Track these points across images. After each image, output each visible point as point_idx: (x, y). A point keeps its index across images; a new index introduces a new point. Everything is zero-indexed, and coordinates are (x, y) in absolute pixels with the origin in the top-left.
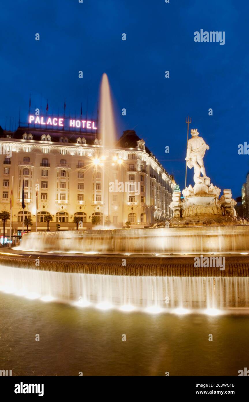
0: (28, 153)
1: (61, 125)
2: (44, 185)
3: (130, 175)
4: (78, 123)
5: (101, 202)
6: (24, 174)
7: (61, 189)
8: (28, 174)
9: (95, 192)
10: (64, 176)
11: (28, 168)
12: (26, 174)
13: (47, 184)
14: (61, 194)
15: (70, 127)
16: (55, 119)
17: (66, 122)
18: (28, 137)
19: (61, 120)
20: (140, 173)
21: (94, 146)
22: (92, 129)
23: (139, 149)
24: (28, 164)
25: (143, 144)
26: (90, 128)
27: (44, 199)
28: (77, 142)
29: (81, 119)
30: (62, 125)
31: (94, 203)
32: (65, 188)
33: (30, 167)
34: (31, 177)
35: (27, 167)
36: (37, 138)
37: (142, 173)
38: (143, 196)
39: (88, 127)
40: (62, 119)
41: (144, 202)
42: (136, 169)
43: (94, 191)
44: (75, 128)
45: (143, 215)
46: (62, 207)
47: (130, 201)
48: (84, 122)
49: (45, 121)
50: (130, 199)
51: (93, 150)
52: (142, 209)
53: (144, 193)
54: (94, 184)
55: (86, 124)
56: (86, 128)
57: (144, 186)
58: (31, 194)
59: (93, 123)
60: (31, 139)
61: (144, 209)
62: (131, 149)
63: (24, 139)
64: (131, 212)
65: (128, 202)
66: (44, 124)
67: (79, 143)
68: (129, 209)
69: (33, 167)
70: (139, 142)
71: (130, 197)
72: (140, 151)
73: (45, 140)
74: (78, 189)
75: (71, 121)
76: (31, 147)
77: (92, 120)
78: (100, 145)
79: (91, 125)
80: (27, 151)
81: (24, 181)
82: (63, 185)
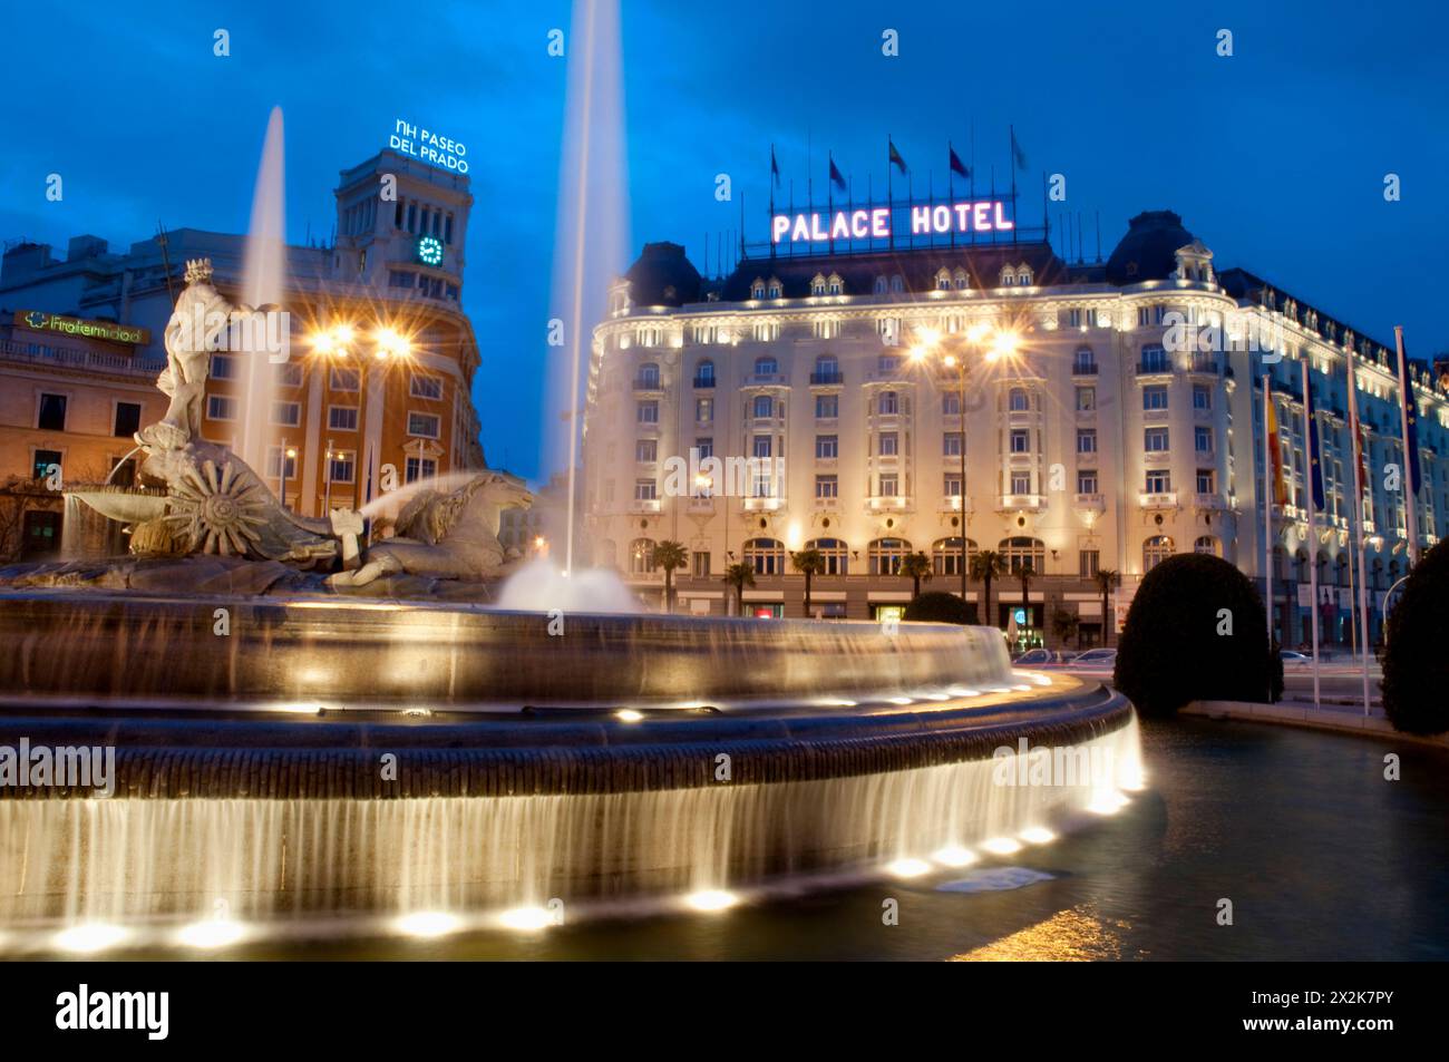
0: (771, 342)
1: (880, 232)
2: (827, 447)
3: (1146, 389)
4: (941, 216)
5: (1029, 497)
6: (756, 416)
7: (881, 457)
8: (770, 415)
9: (1007, 461)
10: (890, 411)
11: (768, 394)
12: (762, 416)
13: (835, 445)
14: (882, 476)
15: (912, 236)
16: (861, 214)
17: (898, 221)
18: (767, 290)
19: (880, 214)
20: (1188, 376)
21: (1001, 291)
22: (994, 231)
23: (1183, 283)
24: (768, 379)
25: (1204, 262)
26: (987, 226)
27: (827, 494)
28: (937, 286)
29: (951, 202)
30: (885, 233)
31: (1002, 502)
32: (896, 453)
33: (775, 390)
34: (782, 424)
35: (767, 389)
36: (798, 289)
37: (1199, 375)
38: (1204, 466)
39: (981, 225)
40: (885, 212)
41: (1211, 491)
42: (1170, 362)
43: (1001, 460)
44: (933, 233)
45: (1209, 544)
46: (890, 523)
47: (1149, 490)
48: (962, 209)
49: (827, 225)
50: (1149, 482)
51: (994, 306)
52: (1202, 519)
53: (1213, 456)
54: (1001, 433)
56: (971, 231)
57: (1213, 430)
59: (999, 207)
60: (777, 297)
61: (1211, 519)
62: (1150, 284)
63: (757, 298)
64: (1153, 531)
65: (1141, 492)
66: (823, 236)
67: (945, 287)
68: (1145, 522)
69: (787, 388)
70: (1180, 252)
71: (1149, 473)
72: (1187, 288)
73: (823, 294)
74: (946, 453)
75: (916, 211)
76: (778, 322)
77: (993, 199)
78: (1021, 284)
79: (990, 216)
80: (766, 339)
81: (757, 438)
82: (889, 443)
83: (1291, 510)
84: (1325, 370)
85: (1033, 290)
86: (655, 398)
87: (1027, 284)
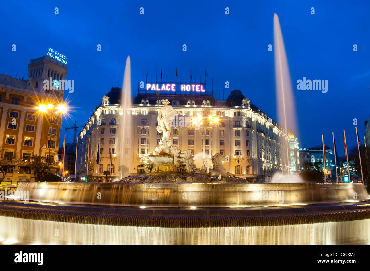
0: (146, 115)
1: (173, 90)
3: (235, 131)
4: (188, 87)
5: (209, 156)
6: (142, 133)
8: (145, 134)
9: (204, 147)
10: (176, 134)
11: (145, 128)
15: (181, 91)
16: (168, 85)
17: (178, 87)
18: (145, 102)
19: (173, 85)
20: (245, 128)
21: (203, 106)
22: (201, 92)
23: (244, 107)
24: (145, 124)
25: (248, 103)
26: (199, 91)
28: (187, 104)
29: (191, 84)
30: (174, 90)
32: (177, 144)
33: (147, 127)
34: (148, 136)
35: (145, 127)
36: (153, 102)
37: (247, 129)
38: (248, 149)
39: (198, 90)
40: (174, 85)
41: (249, 155)
42: (241, 125)
43: (202, 147)
44: (186, 91)
45: (249, 167)
47: (236, 155)
48: (193, 86)
49: (160, 87)
50: (236, 152)
51: (201, 110)
52: (248, 161)
53: (250, 147)
54: (202, 140)
55: (195, 87)
56: (195, 91)
57: (250, 141)
58: (148, 150)
59: (202, 86)
60: (148, 104)
61: (250, 161)
62: (237, 107)
63: (142, 104)
64: (237, 164)
65: (234, 155)
66: (159, 90)
67: (189, 104)
68: (235, 162)
69: (150, 127)
70: (243, 100)
71: (236, 151)
72: (245, 108)
73: (159, 104)
74: (189, 145)
75: (182, 86)
76: (148, 110)
77: (201, 84)
78: (207, 105)
79: (200, 88)
80: (145, 114)
81: (142, 139)
82: (175, 142)
83: (263, 160)
84: (268, 128)
85: (210, 106)
86: (115, 128)
87: (209, 105)
